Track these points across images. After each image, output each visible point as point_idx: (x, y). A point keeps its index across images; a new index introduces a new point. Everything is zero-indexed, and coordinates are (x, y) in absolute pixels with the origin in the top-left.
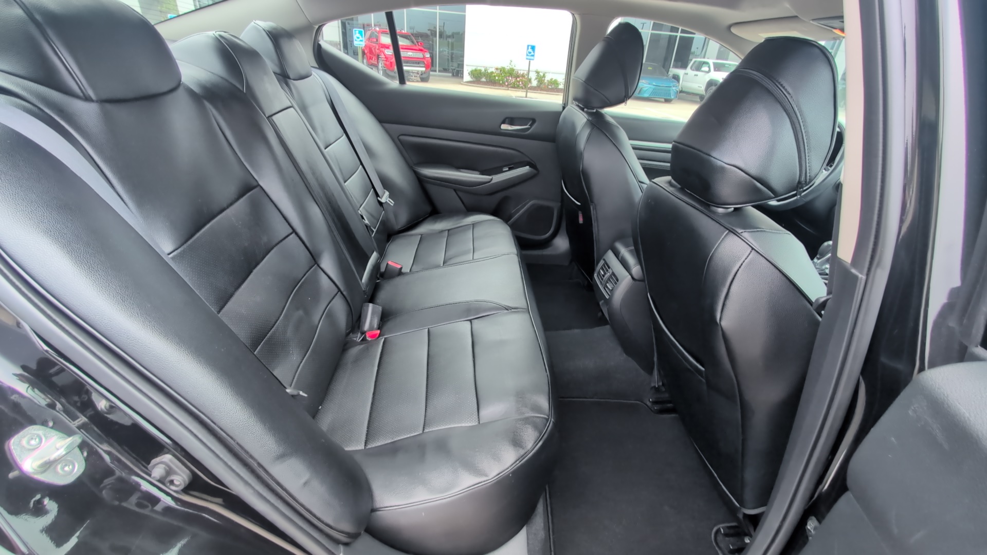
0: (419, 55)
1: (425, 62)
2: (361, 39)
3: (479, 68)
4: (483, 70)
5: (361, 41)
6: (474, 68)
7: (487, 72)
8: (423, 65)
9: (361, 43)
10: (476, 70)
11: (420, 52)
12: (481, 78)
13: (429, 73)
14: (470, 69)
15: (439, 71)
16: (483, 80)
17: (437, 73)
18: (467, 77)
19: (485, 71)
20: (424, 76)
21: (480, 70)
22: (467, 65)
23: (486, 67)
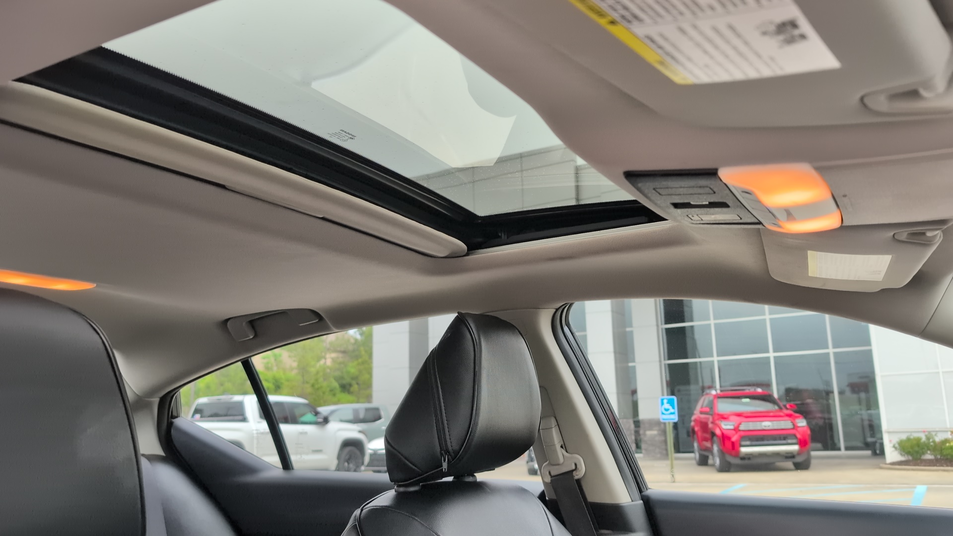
0: (786, 424)
1: (799, 436)
2: (672, 410)
3: (916, 435)
4: (924, 439)
5: (673, 413)
6: (904, 437)
7: (934, 442)
8: (794, 441)
9: (672, 417)
10: (908, 439)
11: (787, 418)
12: (923, 453)
13: (809, 455)
14: (896, 439)
15: (847, 449)
16: (929, 456)
17: (843, 452)
18: (892, 454)
19: (928, 439)
20: (799, 459)
21: (919, 439)
22: (889, 432)
23: (929, 432)
